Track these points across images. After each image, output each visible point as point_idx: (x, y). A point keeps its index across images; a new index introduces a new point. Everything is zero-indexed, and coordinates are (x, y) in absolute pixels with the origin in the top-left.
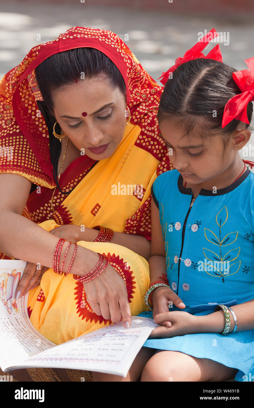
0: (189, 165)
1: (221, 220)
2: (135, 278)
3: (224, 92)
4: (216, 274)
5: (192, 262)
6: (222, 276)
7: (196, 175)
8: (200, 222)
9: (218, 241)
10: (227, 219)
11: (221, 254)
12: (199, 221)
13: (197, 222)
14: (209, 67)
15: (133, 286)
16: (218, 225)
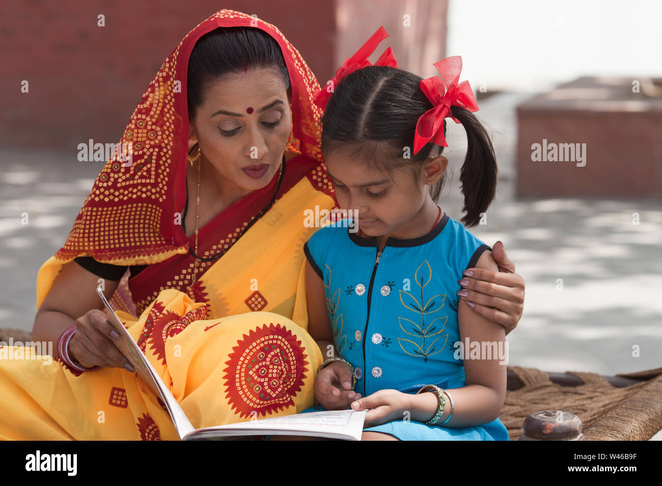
0: (369, 209)
1: (422, 278)
2: (308, 357)
3: (411, 107)
4: (417, 352)
5: (383, 338)
6: (424, 355)
7: (382, 221)
8: (393, 282)
9: (420, 307)
10: (430, 277)
11: (423, 325)
12: (391, 282)
13: (389, 282)
14: (387, 76)
15: (304, 368)
16: (418, 285)
